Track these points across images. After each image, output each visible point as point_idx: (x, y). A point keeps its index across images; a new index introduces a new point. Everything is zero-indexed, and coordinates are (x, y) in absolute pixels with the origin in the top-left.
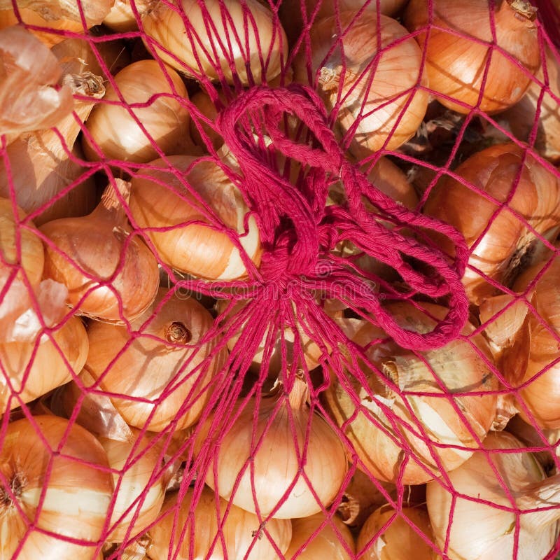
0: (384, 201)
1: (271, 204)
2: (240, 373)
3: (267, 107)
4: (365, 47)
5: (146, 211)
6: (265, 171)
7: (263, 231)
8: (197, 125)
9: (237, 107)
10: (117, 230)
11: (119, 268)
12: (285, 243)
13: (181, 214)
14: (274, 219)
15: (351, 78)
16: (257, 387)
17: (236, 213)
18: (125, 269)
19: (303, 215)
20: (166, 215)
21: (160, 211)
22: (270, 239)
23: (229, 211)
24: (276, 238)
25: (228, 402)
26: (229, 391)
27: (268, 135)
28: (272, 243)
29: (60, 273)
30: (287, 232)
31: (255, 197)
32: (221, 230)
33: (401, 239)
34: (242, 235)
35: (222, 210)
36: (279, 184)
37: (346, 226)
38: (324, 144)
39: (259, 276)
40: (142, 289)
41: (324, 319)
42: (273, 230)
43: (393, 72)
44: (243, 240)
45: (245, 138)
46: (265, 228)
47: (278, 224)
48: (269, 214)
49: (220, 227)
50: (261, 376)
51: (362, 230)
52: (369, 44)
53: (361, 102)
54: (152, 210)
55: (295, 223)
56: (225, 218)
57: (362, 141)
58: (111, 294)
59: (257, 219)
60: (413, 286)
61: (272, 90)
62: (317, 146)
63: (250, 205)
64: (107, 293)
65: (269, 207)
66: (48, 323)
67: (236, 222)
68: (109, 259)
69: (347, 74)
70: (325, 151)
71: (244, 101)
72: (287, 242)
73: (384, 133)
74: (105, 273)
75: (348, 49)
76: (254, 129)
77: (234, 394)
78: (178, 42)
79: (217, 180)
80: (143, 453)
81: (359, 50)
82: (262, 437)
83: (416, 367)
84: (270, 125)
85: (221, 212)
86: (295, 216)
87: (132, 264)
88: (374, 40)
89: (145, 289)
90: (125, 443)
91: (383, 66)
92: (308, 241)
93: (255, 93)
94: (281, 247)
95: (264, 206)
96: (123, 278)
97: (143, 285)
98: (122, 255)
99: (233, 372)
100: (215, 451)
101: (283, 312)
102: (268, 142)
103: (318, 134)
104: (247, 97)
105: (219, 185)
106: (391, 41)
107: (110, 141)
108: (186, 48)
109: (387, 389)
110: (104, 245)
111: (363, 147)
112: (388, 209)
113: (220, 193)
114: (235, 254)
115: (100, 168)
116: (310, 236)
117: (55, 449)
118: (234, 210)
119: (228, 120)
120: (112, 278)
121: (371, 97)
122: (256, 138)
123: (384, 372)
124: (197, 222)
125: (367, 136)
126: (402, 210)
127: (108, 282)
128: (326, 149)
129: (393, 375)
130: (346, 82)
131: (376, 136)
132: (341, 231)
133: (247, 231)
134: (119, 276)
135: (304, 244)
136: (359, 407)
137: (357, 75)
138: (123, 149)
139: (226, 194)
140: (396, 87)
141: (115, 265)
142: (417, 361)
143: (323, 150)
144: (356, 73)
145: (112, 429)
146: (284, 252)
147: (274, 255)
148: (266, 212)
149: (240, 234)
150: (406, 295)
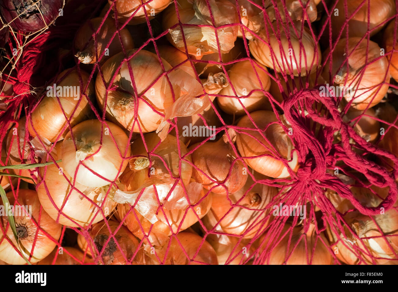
0: (361, 141)
1: (305, 144)
2: (284, 220)
3: (307, 98)
4: (359, 62)
5: (244, 146)
6: (303, 131)
7: (300, 157)
8: (272, 105)
9: (292, 101)
10: (229, 156)
11: (228, 176)
12: (310, 165)
13: (261, 150)
14: (306, 151)
15: (351, 78)
16: (291, 229)
17: (287, 150)
18: (231, 177)
19: (320, 155)
20: (253, 149)
21: (250, 147)
22: (303, 160)
23: (284, 149)
24: (306, 161)
25: (276, 233)
26: (278, 228)
27: (306, 110)
28: (304, 163)
29: (200, 176)
30: (311, 159)
31: (298, 140)
32: (279, 159)
33: (367, 163)
34: (290, 161)
35: (281, 148)
36: (310, 138)
37: (340, 155)
38: (334, 117)
39: (296, 177)
40: (239, 184)
41: (326, 200)
42: (305, 157)
43: (372, 75)
44: (289, 163)
45: (295, 113)
46: (301, 155)
47: (308, 153)
48: (304, 149)
49: (279, 158)
50: (293, 224)
51: (348, 158)
52: (361, 60)
53: (355, 88)
54: (246, 145)
55: (316, 158)
56: (282, 152)
57: (354, 106)
58: (223, 188)
59: (297, 153)
60: (371, 182)
61: (310, 91)
62: (330, 117)
63: (294, 145)
64: (221, 188)
65: (304, 145)
66: (192, 202)
67: (287, 154)
68: (224, 172)
69: (349, 76)
70: (334, 120)
71: (296, 97)
72: (311, 164)
73: (365, 103)
74: (221, 179)
75: (351, 61)
76: (300, 107)
77: (280, 229)
78: (266, 58)
79: (280, 131)
80: (233, 259)
81: (356, 62)
82: (291, 253)
83: (369, 224)
84: (308, 107)
85: (280, 150)
86: (316, 154)
87: (234, 174)
88: (364, 58)
89: (240, 184)
90: (226, 245)
91: (367, 72)
92: (321, 168)
93: (301, 93)
94: (308, 167)
95: (301, 145)
96: (230, 181)
97: (239, 183)
98: (230, 170)
99: (280, 220)
100: (269, 255)
101: (306, 195)
102: (306, 113)
103: (331, 111)
104: (297, 95)
105: (280, 134)
106: (372, 59)
107: (229, 103)
108: (270, 61)
109: (354, 236)
110: (221, 165)
111: (354, 108)
112: (363, 145)
113: (280, 138)
114: (285, 169)
115: (222, 130)
116: (322, 166)
117: (191, 258)
118: (286, 148)
119: (287, 107)
120: (224, 181)
121: (360, 87)
122: (301, 112)
123: (352, 228)
124: (268, 155)
125: (357, 104)
126: (369, 146)
127: (222, 183)
128: (334, 119)
129: (356, 230)
130: (348, 79)
131: (361, 105)
132: (337, 157)
133: (292, 159)
134: (228, 180)
135: (319, 170)
136: (340, 239)
137: (354, 76)
138: (236, 108)
139: (284, 139)
140: (373, 82)
141: (226, 175)
142: (369, 221)
143: (333, 119)
144: (353, 75)
145: (221, 239)
146: (309, 169)
147: (304, 170)
148: (302, 148)
149: (288, 160)
150: (368, 186)
